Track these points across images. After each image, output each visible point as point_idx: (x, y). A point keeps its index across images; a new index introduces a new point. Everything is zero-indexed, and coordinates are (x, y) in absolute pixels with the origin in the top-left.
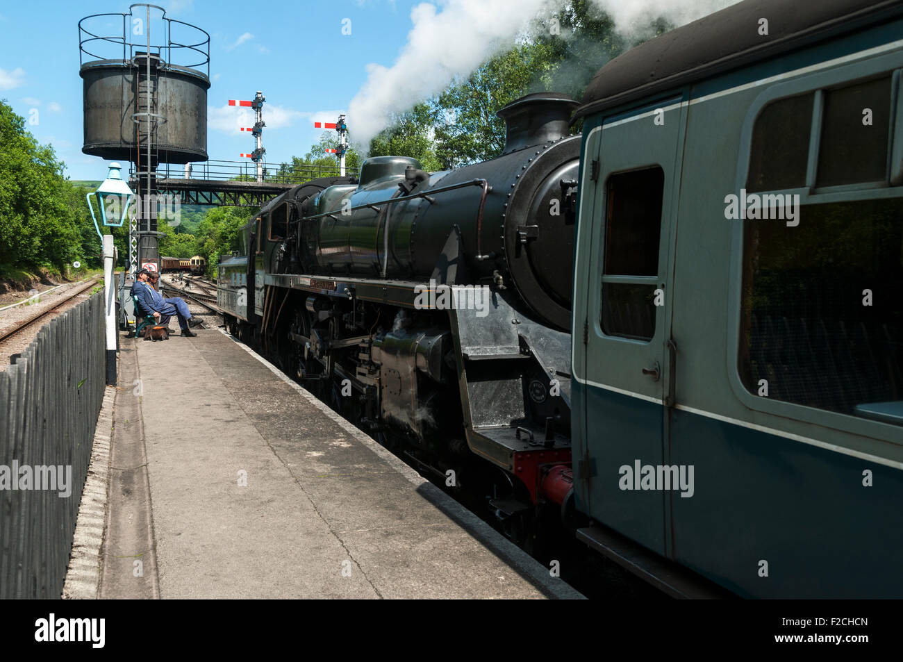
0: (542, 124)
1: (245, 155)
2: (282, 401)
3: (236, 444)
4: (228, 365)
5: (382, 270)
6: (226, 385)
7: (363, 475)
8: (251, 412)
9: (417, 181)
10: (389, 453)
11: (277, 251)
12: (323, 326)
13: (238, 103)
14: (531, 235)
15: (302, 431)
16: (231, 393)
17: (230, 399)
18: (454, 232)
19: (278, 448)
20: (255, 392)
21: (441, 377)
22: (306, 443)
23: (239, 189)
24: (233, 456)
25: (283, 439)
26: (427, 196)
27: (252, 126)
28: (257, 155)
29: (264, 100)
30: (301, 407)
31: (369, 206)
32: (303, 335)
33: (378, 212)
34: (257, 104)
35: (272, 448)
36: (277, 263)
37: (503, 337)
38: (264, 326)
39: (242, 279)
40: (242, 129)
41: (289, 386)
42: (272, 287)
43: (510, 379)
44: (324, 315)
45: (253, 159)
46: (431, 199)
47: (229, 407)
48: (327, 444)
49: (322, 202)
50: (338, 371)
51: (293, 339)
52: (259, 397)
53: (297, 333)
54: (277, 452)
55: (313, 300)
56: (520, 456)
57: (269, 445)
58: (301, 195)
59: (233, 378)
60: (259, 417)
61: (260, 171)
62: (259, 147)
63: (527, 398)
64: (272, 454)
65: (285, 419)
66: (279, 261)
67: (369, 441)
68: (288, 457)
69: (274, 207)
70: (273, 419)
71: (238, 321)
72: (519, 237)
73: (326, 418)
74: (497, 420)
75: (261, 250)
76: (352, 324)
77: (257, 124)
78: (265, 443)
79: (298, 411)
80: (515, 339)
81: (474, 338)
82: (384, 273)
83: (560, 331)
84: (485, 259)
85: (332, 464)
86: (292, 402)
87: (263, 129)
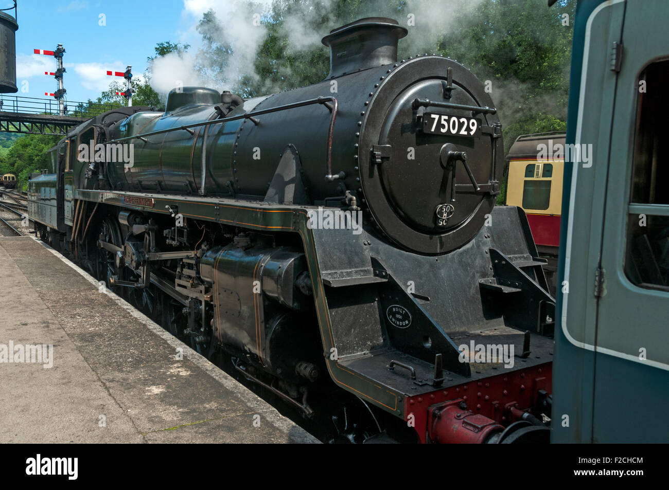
0: (373, 49)
1: (49, 94)
2: (103, 316)
3: (61, 381)
4: (42, 274)
5: (200, 188)
6: (42, 296)
7: (220, 422)
8: (72, 331)
9: (231, 105)
10: (234, 381)
11: (86, 170)
12: (138, 239)
13: (42, 52)
14: (385, 155)
15: (132, 355)
16: (48, 308)
17: (48, 316)
18: (289, 152)
19: (112, 385)
20: (73, 305)
21: (294, 303)
22: (141, 374)
23: (44, 121)
24: (60, 401)
25: (114, 370)
26: (251, 117)
27: (55, 71)
28: (59, 94)
29: (64, 51)
30: (124, 321)
31: (183, 128)
32: (112, 243)
33: (192, 134)
34: (58, 54)
35: (104, 384)
36: (86, 180)
37: (356, 259)
38: (74, 235)
39: (52, 193)
40: (46, 73)
41: (106, 295)
42: (81, 201)
43: (367, 303)
44: (138, 229)
45: (56, 98)
46: (256, 120)
47: (48, 327)
48: (164, 373)
49: (129, 126)
50: (153, 280)
51: (102, 246)
52: (78, 311)
53: (106, 241)
54: (111, 391)
55: (128, 214)
56: (412, 401)
57: (99, 379)
58: (107, 120)
59: (48, 288)
60: (83, 337)
61: (62, 107)
62: (61, 88)
63: (384, 322)
64: (104, 394)
65: (111, 339)
66: (88, 178)
67: (208, 365)
68: (125, 398)
69: (82, 130)
70: (98, 340)
71: (48, 229)
72: (373, 156)
73: (152, 335)
74: (358, 347)
75: (70, 168)
76: (174, 240)
77: (59, 70)
78: (95, 378)
79: (122, 327)
80: (368, 261)
81: (330, 261)
82: (203, 191)
83: (407, 251)
84: (335, 179)
85: (180, 407)
86: (112, 316)
87: (64, 74)
